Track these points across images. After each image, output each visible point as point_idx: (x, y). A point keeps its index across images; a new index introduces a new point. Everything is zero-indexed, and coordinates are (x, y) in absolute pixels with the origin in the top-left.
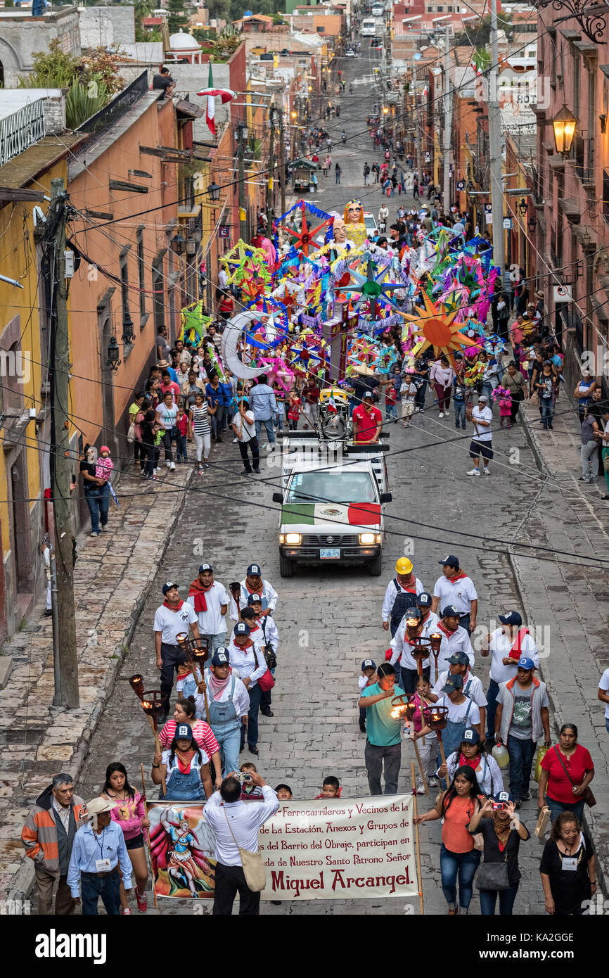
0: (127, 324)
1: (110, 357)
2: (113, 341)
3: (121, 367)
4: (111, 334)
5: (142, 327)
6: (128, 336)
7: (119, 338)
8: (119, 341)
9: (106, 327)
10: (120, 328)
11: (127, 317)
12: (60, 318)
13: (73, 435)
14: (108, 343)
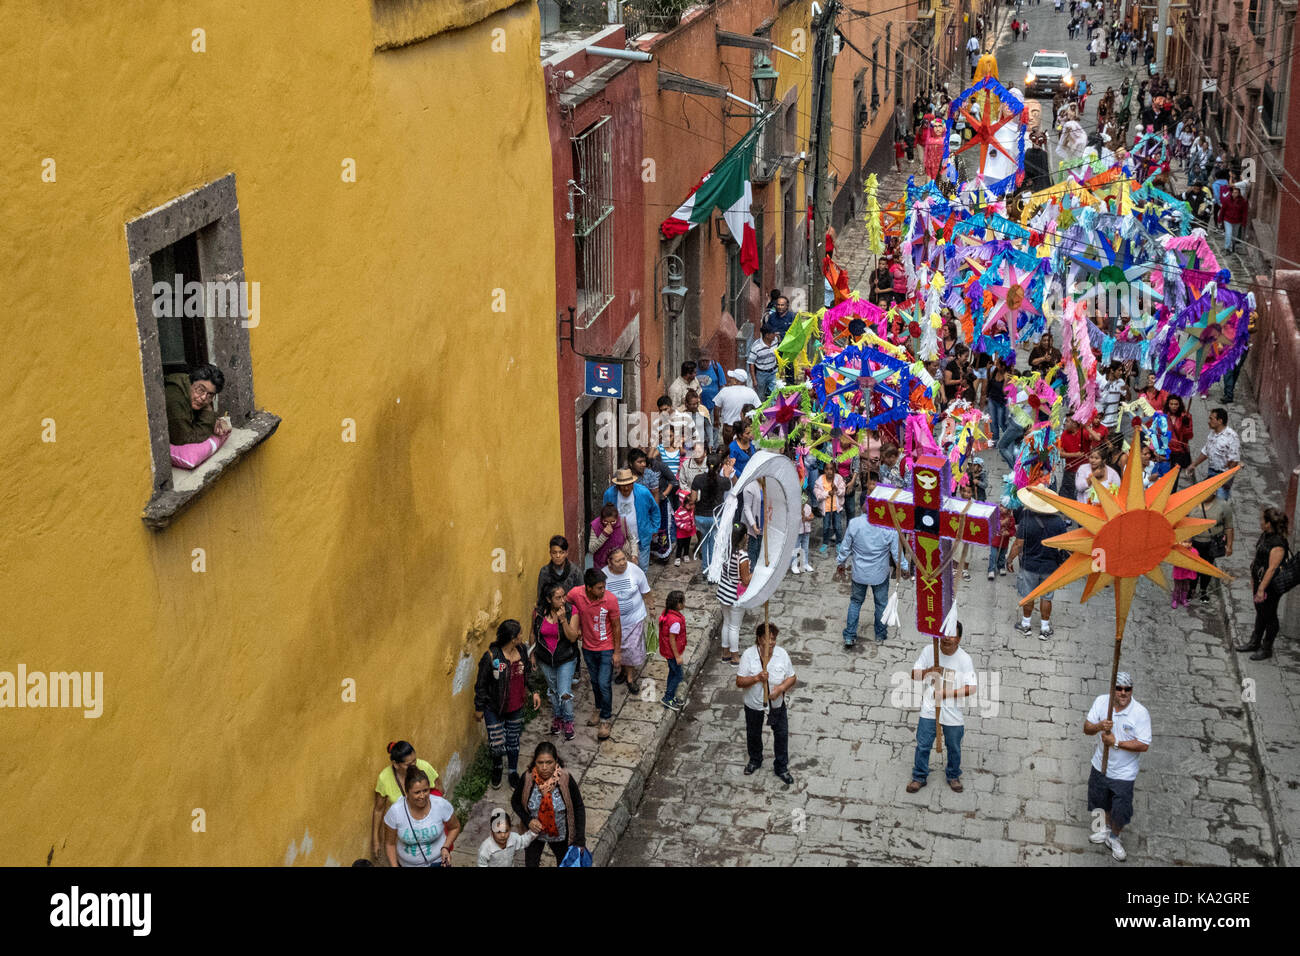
0: (875, 95)
1: (860, 118)
2: (864, 107)
3: (868, 127)
4: (863, 101)
5: (885, 99)
6: (875, 103)
7: (868, 105)
8: (868, 107)
9: (859, 97)
10: (869, 98)
11: (875, 89)
12: (827, 85)
13: (831, 175)
14: (860, 108)
